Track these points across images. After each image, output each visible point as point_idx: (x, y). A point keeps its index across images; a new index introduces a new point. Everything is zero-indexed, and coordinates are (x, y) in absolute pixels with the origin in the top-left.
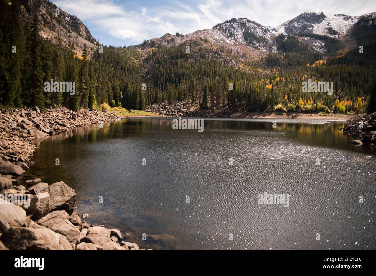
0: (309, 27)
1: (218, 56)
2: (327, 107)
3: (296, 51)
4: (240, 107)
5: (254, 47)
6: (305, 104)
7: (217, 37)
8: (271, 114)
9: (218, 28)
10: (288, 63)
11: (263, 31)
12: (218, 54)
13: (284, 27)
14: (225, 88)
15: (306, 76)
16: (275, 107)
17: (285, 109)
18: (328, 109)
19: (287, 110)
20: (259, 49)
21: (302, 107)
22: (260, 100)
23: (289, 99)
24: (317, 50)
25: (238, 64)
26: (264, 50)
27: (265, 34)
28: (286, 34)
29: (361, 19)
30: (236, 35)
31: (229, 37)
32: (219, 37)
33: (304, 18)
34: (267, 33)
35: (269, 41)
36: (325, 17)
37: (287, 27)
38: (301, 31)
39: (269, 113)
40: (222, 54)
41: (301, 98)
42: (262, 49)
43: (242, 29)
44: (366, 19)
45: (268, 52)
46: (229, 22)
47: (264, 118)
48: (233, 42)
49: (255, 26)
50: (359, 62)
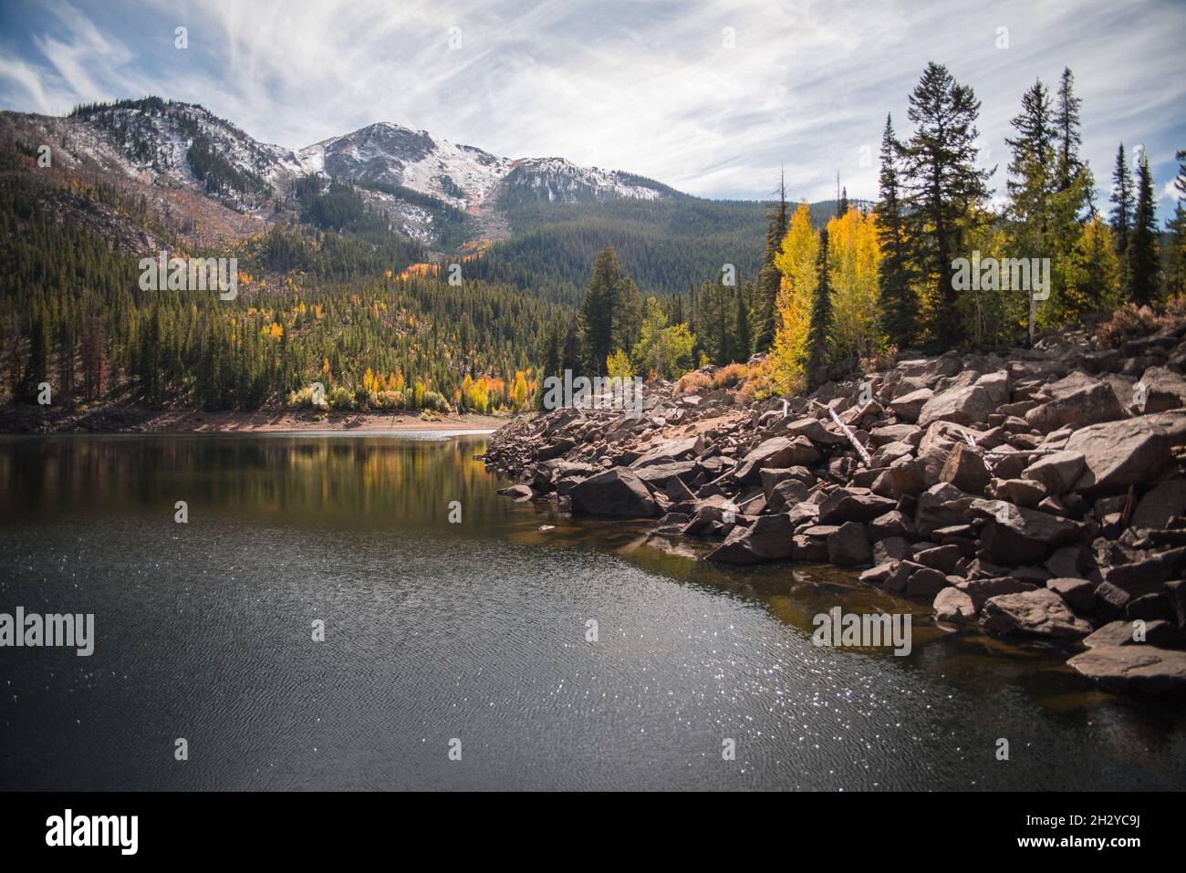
0: (393, 167)
1: (92, 218)
2: (441, 395)
3: (354, 230)
4: (176, 394)
5: (226, 204)
6: (381, 388)
7: (89, 151)
8: (281, 417)
9: (93, 118)
10: (332, 264)
11: (257, 157)
12: (92, 211)
13: (320, 154)
14: (118, 330)
15: (383, 306)
16: (294, 397)
17: (323, 403)
18: (446, 401)
19: (329, 404)
20: (241, 212)
21: (374, 395)
22: (246, 372)
23: (335, 371)
24: (414, 234)
25: (168, 253)
26: (259, 217)
27: (260, 168)
28: (325, 175)
29: (518, 169)
30: (164, 155)
31: (137, 159)
32: (97, 151)
33: (377, 138)
34: (268, 164)
35: (275, 189)
36: (433, 146)
37: (330, 157)
38: (369, 175)
39: (275, 415)
40: (108, 213)
41: (369, 370)
42: (250, 211)
43: (185, 140)
44: (527, 172)
45: (272, 224)
46: (137, 109)
47: (257, 429)
48: (149, 176)
49: (229, 136)
50: (516, 279)
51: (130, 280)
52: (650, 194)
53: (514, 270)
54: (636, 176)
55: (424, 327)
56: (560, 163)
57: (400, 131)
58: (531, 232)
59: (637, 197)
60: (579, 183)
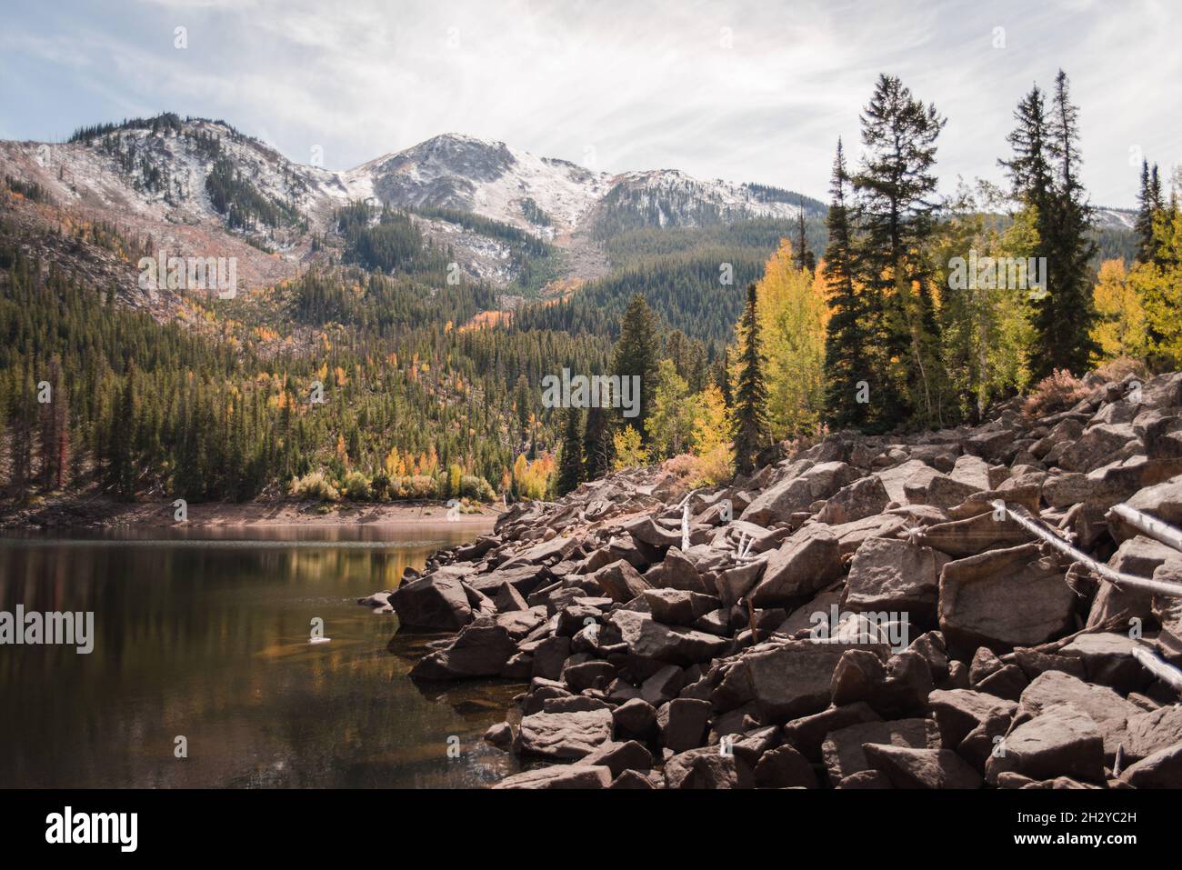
0: (461, 188)
1: (85, 265)
2: (483, 479)
3: (409, 271)
4: (152, 483)
5: (251, 242)
6: (409, 473)
7: (90, 183)
8: (279, 510)
9: (96, 142)
10: (378, 316)
11: (291, 183)
12: (85, 256)
13: (370, 175)
14: (90, 403)
15: (425, 367)
16: (297, 485)
17: (333, 492)
18: (490, 487)
19: (340, 493)
20: (269, 251)
21: (397, 481)
22: (237, 455)
23: (353, 452)
24: (485, 274)
25: (172, 305)
26: (292, 257)
27: (295, 195)
28: (377, 203)
29: (620, 186)
30: (178, 183)
31: (146, 190)
32: (99, 182)
33: (442, 153)
34: (305, 190)
35: (312, 222)
36: (512, 161)
37: (382, 180)
38: (432, 200)
39: (273, 506)
40: (103, 259)
41: (395, 450)
42: (281, 250)
43: (203, 164)
44: (631, 189)
45: (306, 265)
46: (148, 128)
47: (250, 525)
48: (159, 210)
49: (258, 157)
50: (609, 328)
51: (122, 340)
52: (792, 212)
53: (606, 317)
54: (774, 189)
55: (476, 395)
56: (674, 177)
57: (471, 143)
58: (633, 268)
59: (775, 216)
60: (699, 201)
